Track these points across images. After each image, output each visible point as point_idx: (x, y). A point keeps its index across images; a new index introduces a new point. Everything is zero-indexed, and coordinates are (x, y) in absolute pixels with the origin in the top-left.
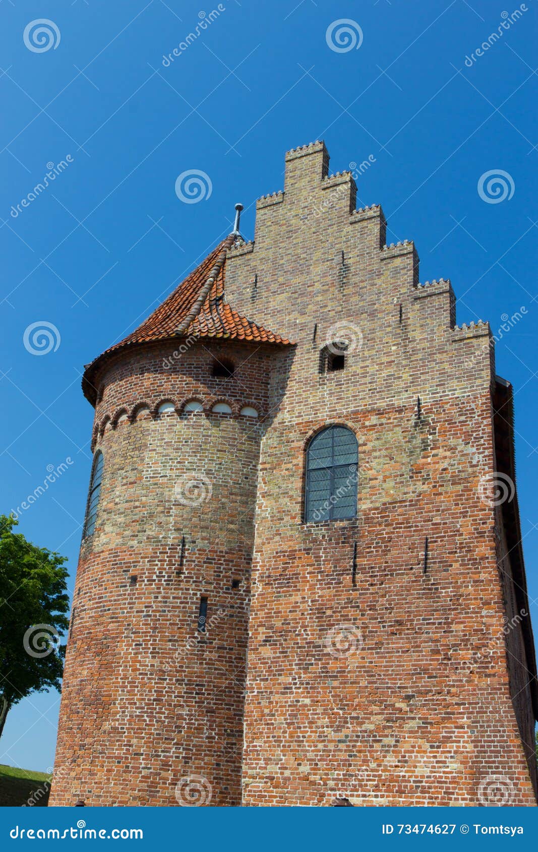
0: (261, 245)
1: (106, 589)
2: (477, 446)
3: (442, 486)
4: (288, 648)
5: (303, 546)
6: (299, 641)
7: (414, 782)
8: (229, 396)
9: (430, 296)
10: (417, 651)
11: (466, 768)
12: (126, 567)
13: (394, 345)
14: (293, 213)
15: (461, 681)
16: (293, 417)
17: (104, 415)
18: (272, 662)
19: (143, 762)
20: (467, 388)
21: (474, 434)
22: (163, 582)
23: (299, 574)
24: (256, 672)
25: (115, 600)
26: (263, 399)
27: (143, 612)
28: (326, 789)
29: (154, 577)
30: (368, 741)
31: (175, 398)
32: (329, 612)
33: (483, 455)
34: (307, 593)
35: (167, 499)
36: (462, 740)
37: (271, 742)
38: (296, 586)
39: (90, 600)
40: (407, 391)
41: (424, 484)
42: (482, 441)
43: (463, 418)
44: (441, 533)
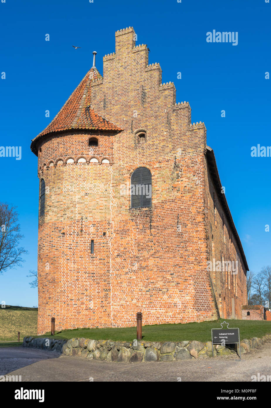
0: (106, 81)
1: (52, 238)
2: (198, 177)
3: (185, 193)
4: (126, 258)
5: (130, 218)
6: (131, 255)
7: (174, 304)
8: (97, 155)
9: (180, 109)
10: (175, 258)
11: (192, 298)
12: (60, 229)
13: (165, 132)
14: (120, 65)
15: (191, 268)
16: (124, 164)
17: (43, 163)
18: (120, 264)
19: (74, 302)
20: (194, 152)
21: (197, 172)
22: (75, 235)
23: (129, 229)
24: (114, 267)
25: (57, 243)
26: (111, 155)
27: (68, 247)
28: (142, 308)
29: (72, 233)
30: (157, 291)
31: (74, 157)
32: (142, 244)
33: (200, 181)
34: (133, 237)
35: (74, 201)
36: (190, 289)
37: (121, 292)
38: (128, 234)
39: (46, 242)
40: (171, 153)
41: (177, 192)
42: (200, 175)
43: (193, 165)
44: (184, 212)
